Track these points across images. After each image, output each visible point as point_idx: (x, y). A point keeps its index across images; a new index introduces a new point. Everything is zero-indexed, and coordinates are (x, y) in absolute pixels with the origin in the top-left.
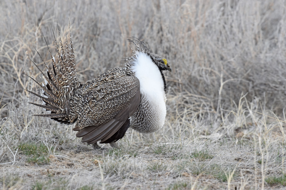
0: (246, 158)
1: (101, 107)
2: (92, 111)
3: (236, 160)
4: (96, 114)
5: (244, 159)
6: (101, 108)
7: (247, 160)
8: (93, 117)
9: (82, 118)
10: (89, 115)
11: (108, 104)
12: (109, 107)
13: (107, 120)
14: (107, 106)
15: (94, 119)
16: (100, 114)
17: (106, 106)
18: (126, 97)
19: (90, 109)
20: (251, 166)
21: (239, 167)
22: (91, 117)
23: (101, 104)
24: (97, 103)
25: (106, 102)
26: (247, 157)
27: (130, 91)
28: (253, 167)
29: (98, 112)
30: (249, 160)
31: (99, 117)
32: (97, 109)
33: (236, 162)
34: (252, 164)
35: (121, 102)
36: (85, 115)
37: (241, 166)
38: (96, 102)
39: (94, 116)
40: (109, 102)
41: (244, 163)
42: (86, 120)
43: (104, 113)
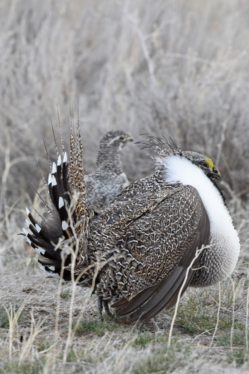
0: (41, 288)
1: (158, 254)
2: (143, 264)
3: (24, 291)
4: (152, 267)
5: (38, 289)
6: (159, 256)
7: (43, 292)
8: (148, 275)
9: (127, 280)
10: (139, 272)
11: (168, 245)
12: (172, 250)
13: (170, 271)
14: (169, 250)
15: (150, 276)
16: (159, 266)
17: (167, 250)
18: (192, 224)
19: (137, 262)
20: (48, 302)
21: (29, 303)
22: (145, 275)
23: (157, 250)
24: (148, 249)
25: (165, 244)
26: (43, 287)
27: (195, 213)
28: (52, 303)
29: (154, 263)
30: (46, 292)
31: (159, 270)
32: (152, 258)
33: (24, 294)
34: (51, 299)
35: (187, 235)
36: (131, 274)
37: (33, 301)
38: (146, 248)
39: (149, 272)
40: (169, 243)
41: (38, 297)
42: (137, 281)
43: (164, 262)
